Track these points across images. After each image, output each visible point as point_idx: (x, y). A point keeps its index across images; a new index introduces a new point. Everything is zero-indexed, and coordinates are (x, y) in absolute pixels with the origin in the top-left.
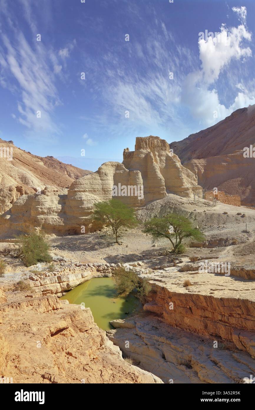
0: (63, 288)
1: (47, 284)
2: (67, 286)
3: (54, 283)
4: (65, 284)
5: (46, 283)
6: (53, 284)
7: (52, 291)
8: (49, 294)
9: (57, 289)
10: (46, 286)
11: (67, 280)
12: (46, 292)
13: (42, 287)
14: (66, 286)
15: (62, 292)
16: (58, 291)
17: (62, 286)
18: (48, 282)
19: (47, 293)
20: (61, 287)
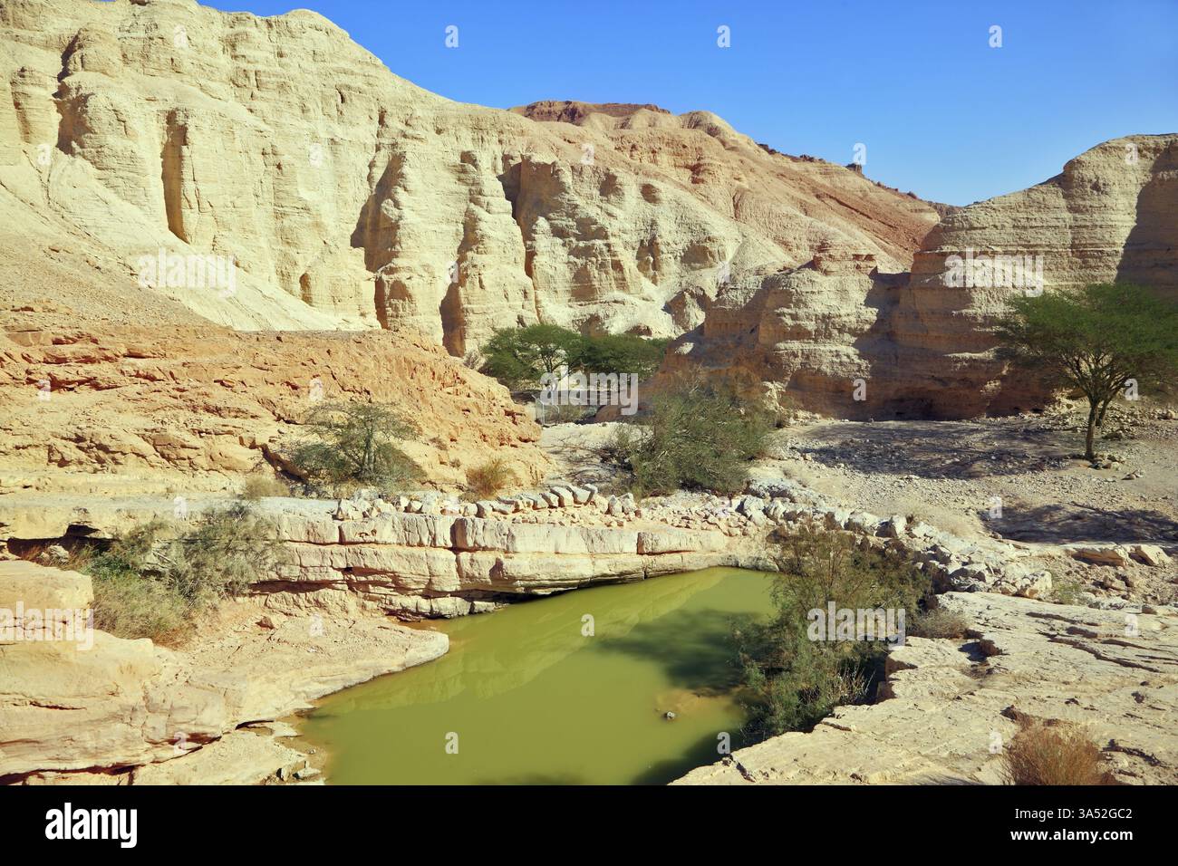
0: (472, 578)
1: (376, 543)
2: (492, 571)
3: (421, 544)
4: (485, 561)
5: (371, 538)
6: (416, 550)
7: (396, 578)
8: (383, 590)
9: (432, 575)
10: (366, 549)
11: (499, 546)
12: (363, 579)
13: (343, 548)
14: (486, 572)
15: (468, 594)
16: (437, 588)
17: (466, 567)
18: (386, 534)
19: (375, 583)
20: (459, 570)
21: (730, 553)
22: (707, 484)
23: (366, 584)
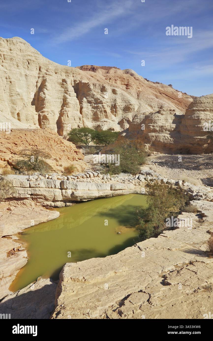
0: (66, 197)
1: (39, 187)
2: (71, 195)
3: (52, 188)
4: (69, 192)
5: (38, 186)
6: (50, 189)
7: (45, 197)
8: (42, 200)
9: (55, 196)
10: (37, 189)
11: (73, 188)
12: (36, 197)
13: (30, 189)
14: (70, 195)
15: (65, 201)
16: (56, 199)
17: (64, 194)
18: (42, 185)
19: (39, 198)
20: (62, 194)
21: (135, 190)
22: (129, 171)
23: (37, 198)
